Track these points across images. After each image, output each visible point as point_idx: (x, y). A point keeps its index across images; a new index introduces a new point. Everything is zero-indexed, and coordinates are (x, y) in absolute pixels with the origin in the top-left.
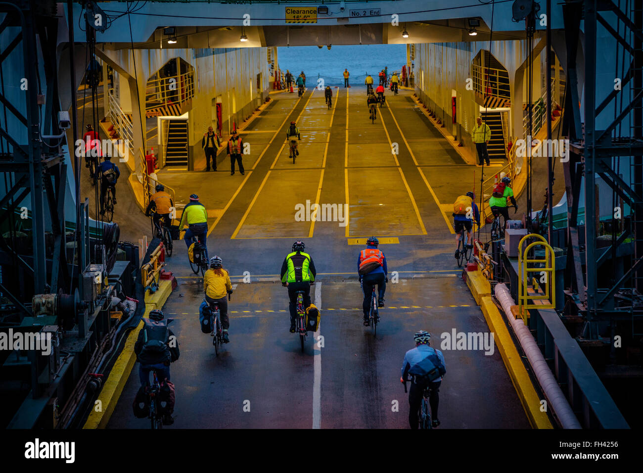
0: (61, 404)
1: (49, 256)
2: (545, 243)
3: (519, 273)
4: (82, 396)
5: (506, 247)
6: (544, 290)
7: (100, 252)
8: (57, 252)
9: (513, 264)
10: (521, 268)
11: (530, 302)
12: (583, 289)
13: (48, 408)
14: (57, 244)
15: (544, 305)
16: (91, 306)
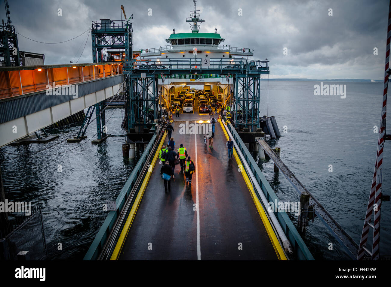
0: (159, 135)
1: (156, 114)
2: (230, 113)
3: (226, 118)
4: (161, 134)
5: (224, 114)
6: (229, 120)
7: (163, 113)
8: (157, 113)
9: (225, 117)
10: (226, 117)
11: (228, 122)
12: (235, 120)
13: (157, 136)
14: (157, 112)
15: (230, 123)
16: (162, 121)
